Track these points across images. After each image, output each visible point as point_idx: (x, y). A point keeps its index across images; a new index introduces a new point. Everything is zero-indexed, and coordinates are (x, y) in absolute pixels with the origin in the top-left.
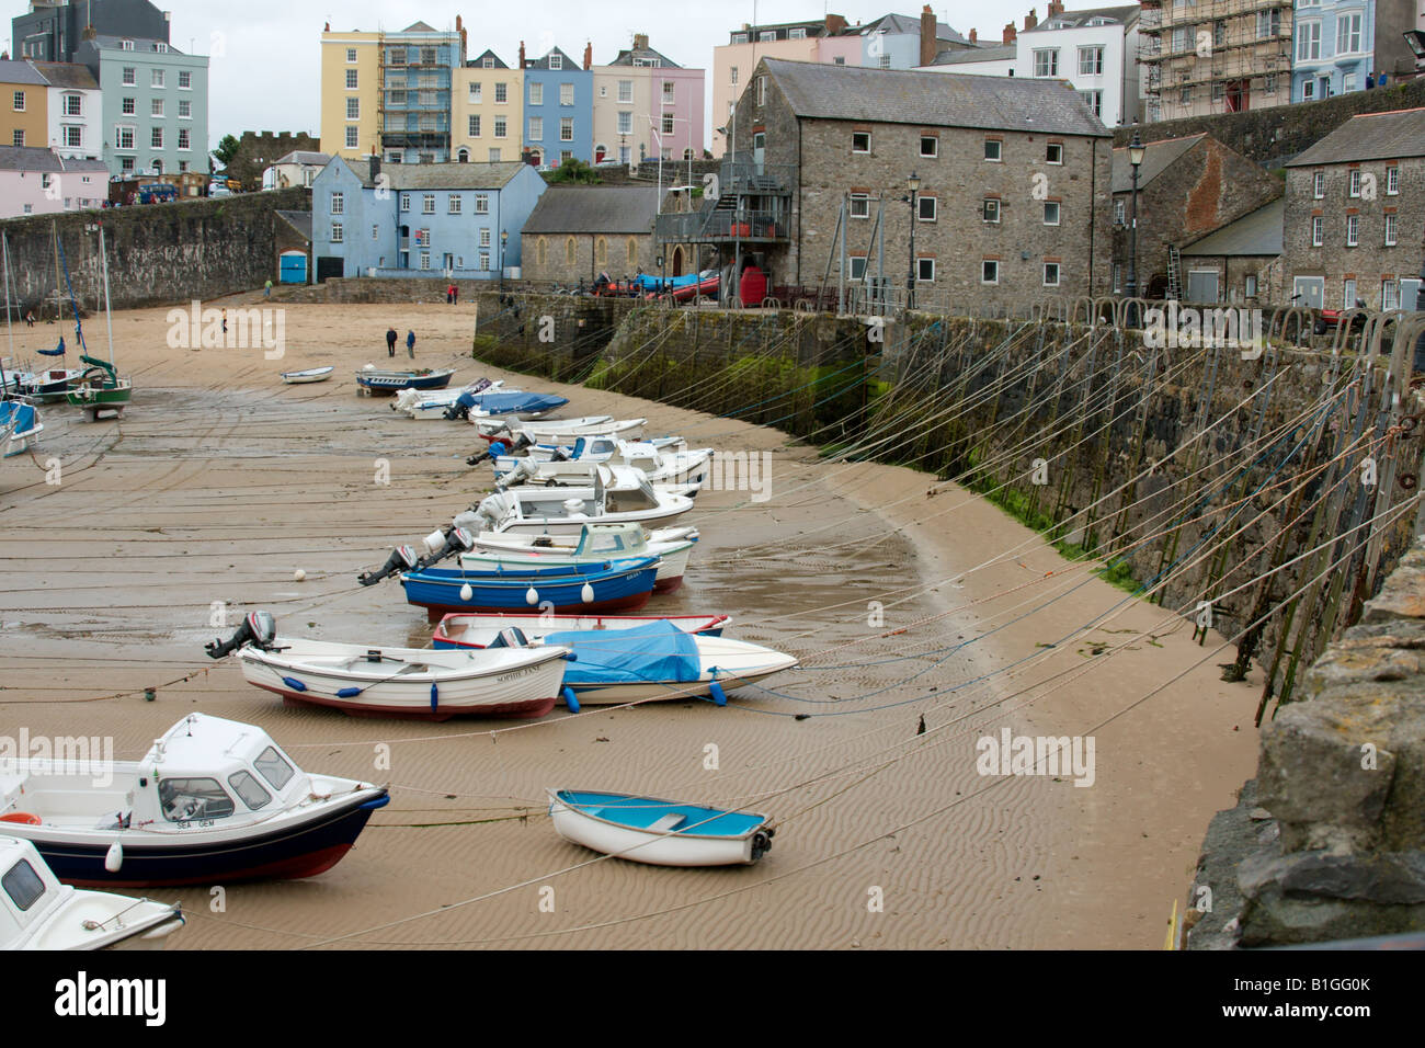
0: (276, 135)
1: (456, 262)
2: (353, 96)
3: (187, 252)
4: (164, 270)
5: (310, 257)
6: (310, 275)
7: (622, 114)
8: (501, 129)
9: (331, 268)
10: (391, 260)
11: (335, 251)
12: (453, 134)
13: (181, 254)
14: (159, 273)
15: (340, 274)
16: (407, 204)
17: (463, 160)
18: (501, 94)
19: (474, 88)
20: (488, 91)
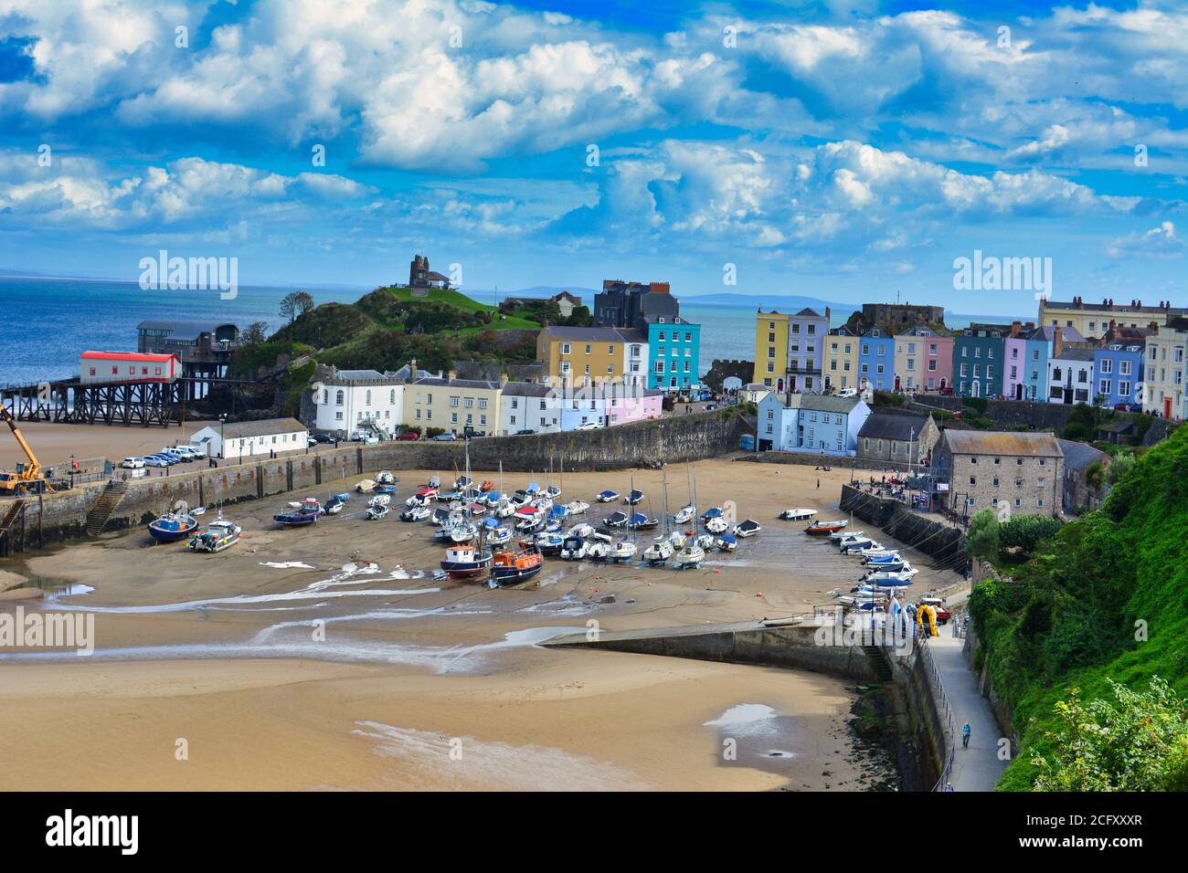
0: (730, 362)
1: (825, 446)
2: (772, 346)
3: (700, 436)
4: (690, 445)
5: (756, 438)
6: (755, 446)
7: (909, 360)
8: (847, 367)
9: (766, 445)
10: (795, 441)
11: (767, 437)
12: (823, 369)
13: (697, 437)
14: (688, 446)
15: (770, 448)
16: (803, 415)
17: (827, 381)
18: (848, 349)
19: (835, 346)
20: (842, 348)
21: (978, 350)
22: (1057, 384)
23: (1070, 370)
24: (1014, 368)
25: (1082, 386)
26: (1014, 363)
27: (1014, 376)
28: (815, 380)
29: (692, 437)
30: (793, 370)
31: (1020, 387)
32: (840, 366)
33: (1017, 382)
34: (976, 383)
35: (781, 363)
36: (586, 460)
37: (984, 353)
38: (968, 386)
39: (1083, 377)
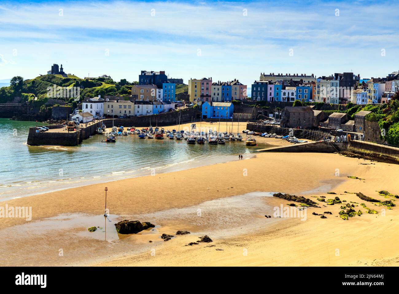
1: (222, 116)
2: (196, 89)
7: (235, 92)
8: (218, 94)
9: (205, 117)
10: (213, 115)
11: (205, 115)
12: (211, 95)
15: (207, 117)
16: (215, 108)
17: (213, 99)
18: (218, 89)
19: (215, 89)
20: (216, 89)
21: (259, 88)
22: (284, 97)
23: (289, 93)
24: (271, 93)
25: (293, 97)
26: (271, 91)
27: (271, 95)
28: (209, 98)
29: (186, 115)
30: (202, 96)
31: (273, 98)
32: (216, 94)
33: (271, 97)
34: (259, 97)
35: (199, 94)
36: (163, 122)
37: (261, 89)
38: (256, 98)
39: (293, 94)
